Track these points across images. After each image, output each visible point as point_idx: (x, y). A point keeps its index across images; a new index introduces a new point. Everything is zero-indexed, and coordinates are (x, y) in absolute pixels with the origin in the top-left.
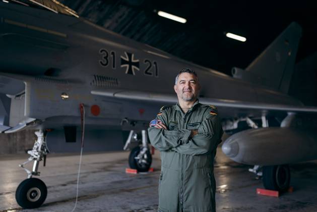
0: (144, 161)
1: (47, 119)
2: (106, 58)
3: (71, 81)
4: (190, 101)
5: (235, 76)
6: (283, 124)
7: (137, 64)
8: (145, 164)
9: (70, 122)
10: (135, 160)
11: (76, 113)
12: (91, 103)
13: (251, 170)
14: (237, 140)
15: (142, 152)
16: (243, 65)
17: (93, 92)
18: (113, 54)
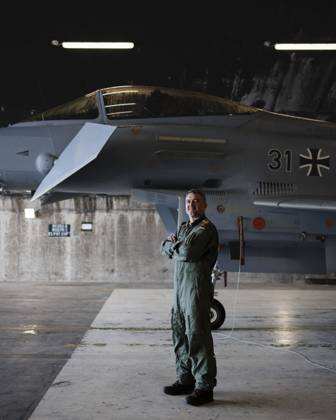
7: (325, 162)
12: (253, 215)
18: (288, 153)
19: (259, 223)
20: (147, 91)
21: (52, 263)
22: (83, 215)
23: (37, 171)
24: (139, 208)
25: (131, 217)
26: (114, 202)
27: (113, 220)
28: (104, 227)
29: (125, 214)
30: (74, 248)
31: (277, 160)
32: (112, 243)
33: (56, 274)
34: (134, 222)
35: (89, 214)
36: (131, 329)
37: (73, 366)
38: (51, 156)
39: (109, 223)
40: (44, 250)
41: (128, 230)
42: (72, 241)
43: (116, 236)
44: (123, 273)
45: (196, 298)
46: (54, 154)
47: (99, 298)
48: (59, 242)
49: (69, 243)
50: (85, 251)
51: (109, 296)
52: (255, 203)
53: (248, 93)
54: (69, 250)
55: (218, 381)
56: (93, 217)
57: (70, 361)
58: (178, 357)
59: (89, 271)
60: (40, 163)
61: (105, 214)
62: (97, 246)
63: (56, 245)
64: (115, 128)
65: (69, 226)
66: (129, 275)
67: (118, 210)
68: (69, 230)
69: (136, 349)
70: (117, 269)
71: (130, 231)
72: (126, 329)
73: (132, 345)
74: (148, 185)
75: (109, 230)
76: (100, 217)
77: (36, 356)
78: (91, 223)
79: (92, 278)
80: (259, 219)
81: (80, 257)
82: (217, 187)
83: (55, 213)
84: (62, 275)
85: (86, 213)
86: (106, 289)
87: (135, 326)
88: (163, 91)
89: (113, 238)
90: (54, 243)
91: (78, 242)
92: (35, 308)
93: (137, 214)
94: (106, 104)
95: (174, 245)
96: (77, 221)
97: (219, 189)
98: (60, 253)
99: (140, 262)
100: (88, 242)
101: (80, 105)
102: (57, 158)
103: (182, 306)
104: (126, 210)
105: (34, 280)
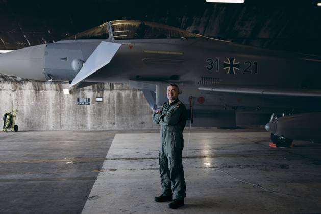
7: (238, 66)
12: (198, 95)
18: (217, 61)
19: (201, 100)
20: (137, 24)
21: (80, 120)
22: (97, 92)
23: (73, 70)
24: (128, 89)
25: (124, 94)
26: (115, 85)
27: (114, 96)
28: (109, 99)
29: (121, 92)
30: (92, 111)
31: (211, 64)
32: (113, 108)
33: (82, 125)
34: (126, 97)
35: (100, 92)
36: (129, 159)
37: (99, 185)
38: (81, 61)
39: (112, 97)
40: (75, 112)
41: (122, 101)
42: (91, 107)
43: (115, 104)
44: (120, 125)
45: (174, 147)
46: (83, 60)
47: (108, 140)
48: (83, 108)
49: (89, 108)
50: (98, 113)
51: (113, 138)
52: (199, 89)
53: (190, 25)
54: (89, 112)
55: (187, 194)
56: (102, 93)
57: (97, 182)
58: (163, 180)
59: (101, 123)
60: (74, 65)
61: (109, 92)
62: (105, 110)
63: (82, 109)
64: (120, 45)
65: (89, 99)
66: (123, 125)
67: (116, 90)
68: (89, 101)
69: (134, 172)
70: (116, 122)
71: (124, 102)
72: (126, 159)
73: (131, 169)
74: (138, 78)
75: (111, 101)
76: (107, 94)
77: (76, 178)
78: (102, 97)
79: (103, 128)
80: (202, 97)
81: (96, 116)
82: (178, 79)
83: (81, 92)
84: (85, 126)
85: (98, 91)
86: (111, 134)
87: (131, 157)
88: (146, 24)
89: (114, 105)
90: (80, 108)
91: (94, 108)
92: (72, 147)
93: (127, 92)
94: (113, 31)
95: (160, 116)
96: (94, 96)
97: (179, 81)
98: (84, 114)
99: (129, 118)
100: (101, 107)
101: (97, 31)
102: (84, 62)
103: (166, 151)
104: (121, 90)
105: (69, 129)
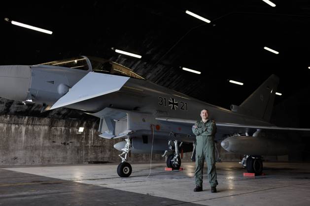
0: (176, 163)
1: (137, 131)
2: (162, 101)
3: (146, 113)
4: (206, 119)
5: (232, 110)
6: (254, 135)
7: (177, 104)
8: (177, 165)
9: (145, 133)
10: (171, 162)
11: (149, 129)
12: (156, 124)
13: (240, 163)
14: (228, 140)
15: (175, 157)
16: (238, 104)
17: (156, 119)
18: (165, 99)
23: (58, 93)
38: (67, 86)
80: (158, 125)
102: (71, 88)
